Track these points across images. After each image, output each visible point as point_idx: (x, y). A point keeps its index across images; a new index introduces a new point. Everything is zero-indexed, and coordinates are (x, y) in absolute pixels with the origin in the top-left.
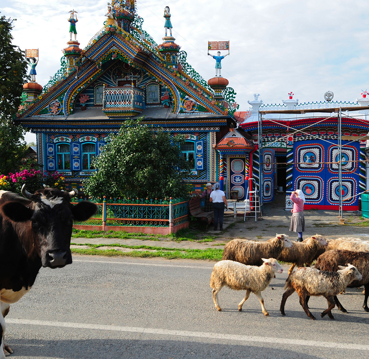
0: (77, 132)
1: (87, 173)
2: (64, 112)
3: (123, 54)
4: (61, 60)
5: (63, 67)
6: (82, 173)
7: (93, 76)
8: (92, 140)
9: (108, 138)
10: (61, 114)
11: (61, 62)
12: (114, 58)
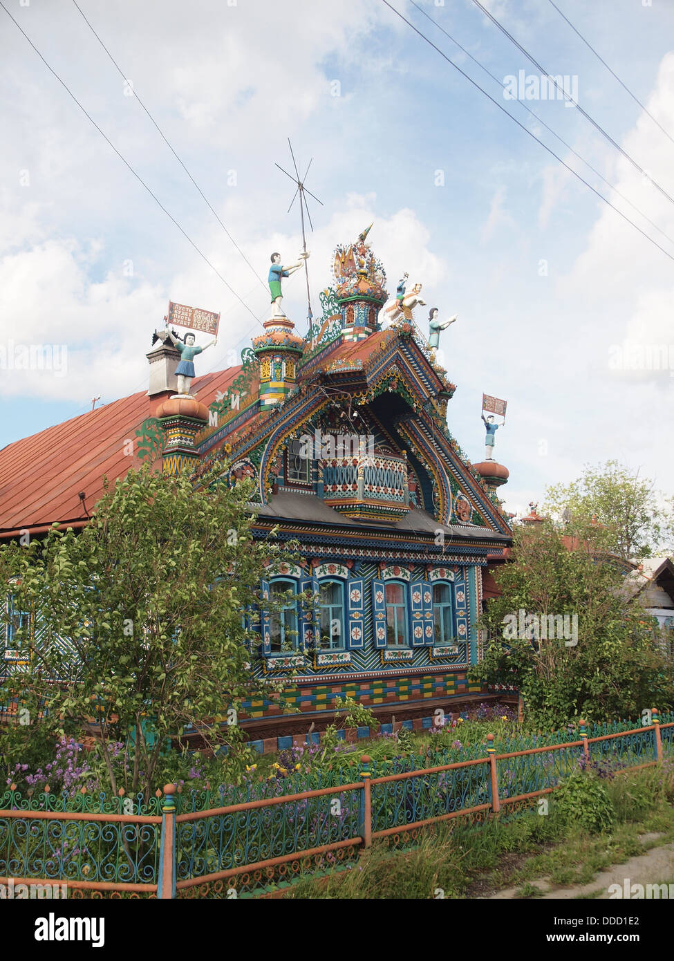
1: (283, 661)
2: (261, 494)
3: (407, 386)
4: (242, 357)
7: (313, 413)
8: (292, 573)
9: (323, 569)
10: (256, 499)
11: (243, 361)
12: (393, 388)
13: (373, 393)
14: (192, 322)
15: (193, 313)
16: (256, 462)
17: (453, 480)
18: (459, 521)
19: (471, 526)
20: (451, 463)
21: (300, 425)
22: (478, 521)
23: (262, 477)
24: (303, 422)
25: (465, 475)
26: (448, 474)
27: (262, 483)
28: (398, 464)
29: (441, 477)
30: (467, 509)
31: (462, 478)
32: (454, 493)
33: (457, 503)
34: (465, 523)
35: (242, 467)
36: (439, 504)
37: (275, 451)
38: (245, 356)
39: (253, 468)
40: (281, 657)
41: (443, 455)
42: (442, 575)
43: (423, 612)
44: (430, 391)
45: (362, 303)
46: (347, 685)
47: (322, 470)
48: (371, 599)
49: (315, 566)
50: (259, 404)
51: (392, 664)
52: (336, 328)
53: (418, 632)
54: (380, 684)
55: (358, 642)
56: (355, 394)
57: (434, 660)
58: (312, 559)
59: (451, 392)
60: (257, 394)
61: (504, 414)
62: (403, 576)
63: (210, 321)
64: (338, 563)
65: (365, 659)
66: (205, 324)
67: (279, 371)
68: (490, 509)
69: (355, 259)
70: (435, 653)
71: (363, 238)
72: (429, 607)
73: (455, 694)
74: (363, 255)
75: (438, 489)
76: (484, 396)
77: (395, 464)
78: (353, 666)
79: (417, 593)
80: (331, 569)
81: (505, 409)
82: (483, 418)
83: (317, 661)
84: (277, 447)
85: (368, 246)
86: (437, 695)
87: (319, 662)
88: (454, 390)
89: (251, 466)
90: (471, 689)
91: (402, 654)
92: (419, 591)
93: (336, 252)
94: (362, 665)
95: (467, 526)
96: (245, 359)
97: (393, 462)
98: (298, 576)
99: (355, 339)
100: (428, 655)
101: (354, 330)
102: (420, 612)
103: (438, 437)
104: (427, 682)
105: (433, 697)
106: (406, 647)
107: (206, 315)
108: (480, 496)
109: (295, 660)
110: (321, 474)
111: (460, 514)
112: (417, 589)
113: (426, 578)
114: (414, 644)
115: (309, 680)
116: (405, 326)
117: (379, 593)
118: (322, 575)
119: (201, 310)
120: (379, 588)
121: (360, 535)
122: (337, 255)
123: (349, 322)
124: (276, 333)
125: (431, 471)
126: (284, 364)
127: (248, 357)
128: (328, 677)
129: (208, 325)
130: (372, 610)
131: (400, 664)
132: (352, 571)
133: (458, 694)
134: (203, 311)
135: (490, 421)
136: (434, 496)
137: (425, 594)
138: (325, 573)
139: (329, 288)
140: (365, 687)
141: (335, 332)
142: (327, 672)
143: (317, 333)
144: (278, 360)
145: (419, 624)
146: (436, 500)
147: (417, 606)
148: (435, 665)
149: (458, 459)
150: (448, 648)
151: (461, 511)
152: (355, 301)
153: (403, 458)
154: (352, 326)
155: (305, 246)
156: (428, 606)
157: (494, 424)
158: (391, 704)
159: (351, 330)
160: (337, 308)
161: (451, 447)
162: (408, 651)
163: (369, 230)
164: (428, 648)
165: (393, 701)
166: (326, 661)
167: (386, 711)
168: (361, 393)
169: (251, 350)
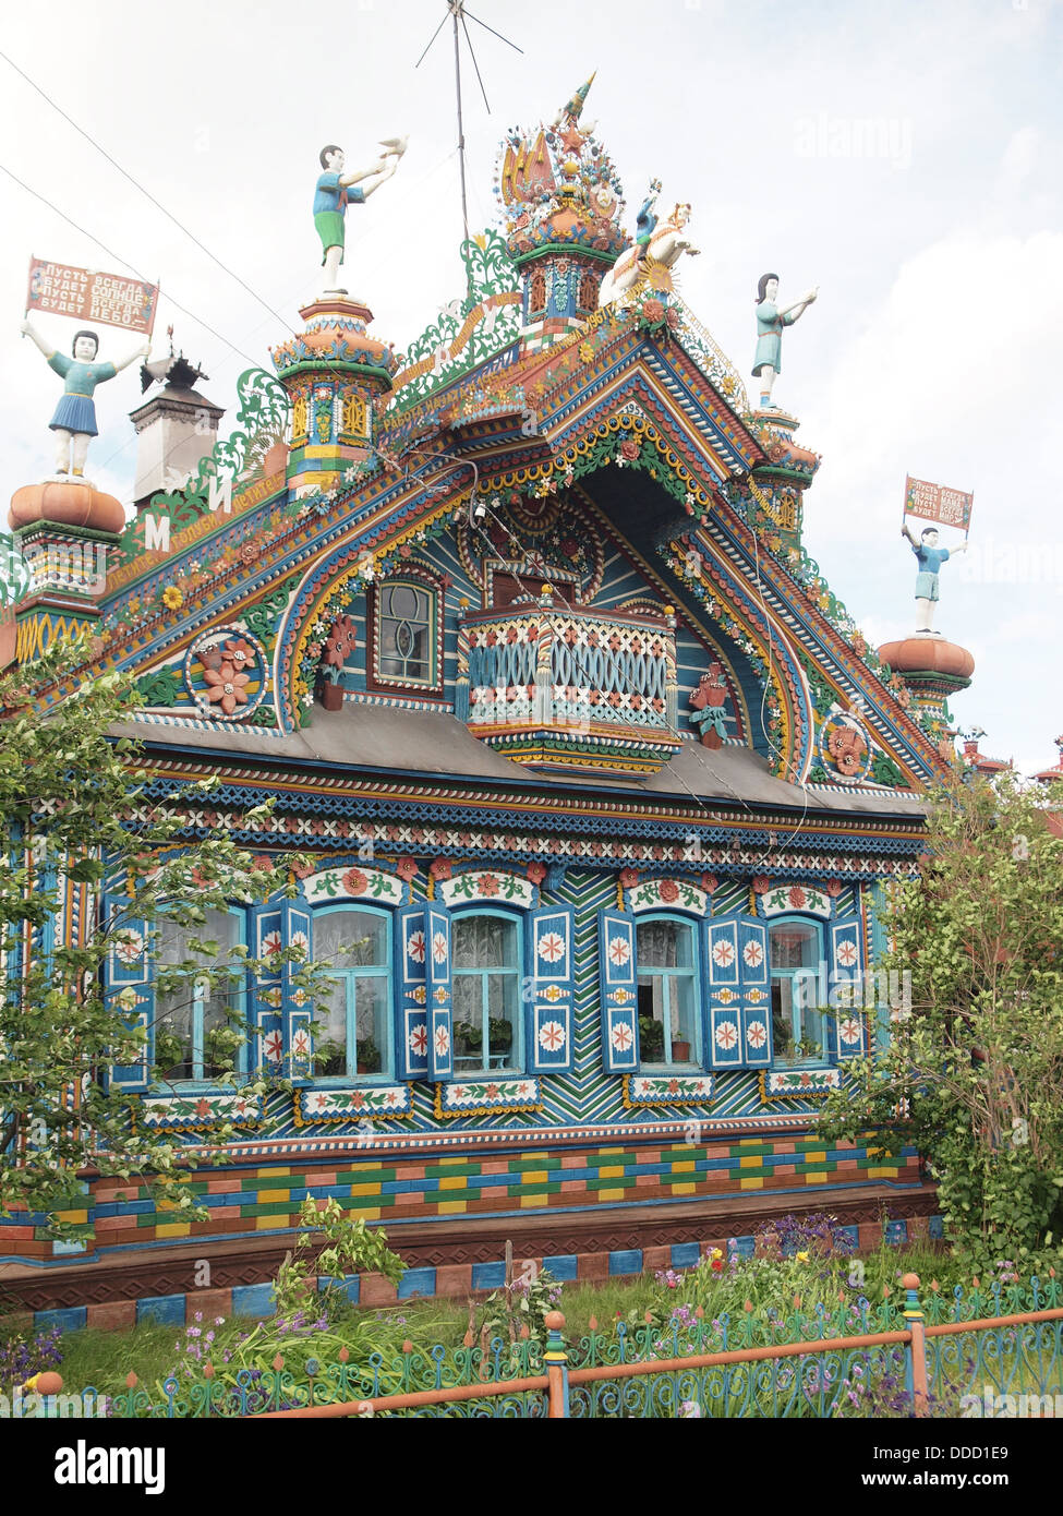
0: (293, 838)
1: (347, 1099)
2: (276, 708)
3: (668, 452)
4: (240, 388)
5: (246, 432)
6: (321, 1101)
7: (429, 520)
8: (377, 893)
9: (464, 884)
10: (262, 719)
11: (243, 399)
12: (627, 458)
13: (569, 469)
14: (88, 304)
15: (90, 284)
16: (264, 631)
17: (817, 678)
18: (834, 774)
19: (867, 788)
20: (812, 639)
21: (392, 546)
22: (889, 776)
23: (280, 667)
24: (401, 539)
25: (850, 666)
26: (805, 665)
27: (280, 682)
28: (652, 640)
29: (788, 672)
30: (856, 749)
31: (842, 674)
32: (822, 710)
33: (827, 733)
34: (852, 781)
35: (224, 646)
36: (781, 736)
37: (320, 607)
38: (249, 387)
39: (254, 647)
40: (344, 1088)
41: (790, 619)
42: (796, 901)
43: (742, 989)
44: (728, 464)
45: (562, 261)
46: (525, 1157)
47: (466, 654)
48: (596, 958)
49: (439, 876)
50: (285, 497)
51: (653, 1108)
52: (504, 324)
53: (725, 1036)
54: (619, 1156)
55: (558, 1056)
56: (527, 473)
57: (773, 1102)
58: (431, 861)
59: (806, 470)
60: (282, 477)
61: (965, 524)
62: (687, 903)
63: (135, 301)
64: (506, 872)
65: (579, 1096)
66: (121, 309)
67: (327, 419)
68: (919, 748)
69: (553, 161)
70: (774, 1086)
71: (574, 111)
72: (760, 977)
73: (830, 1181)
74: (575, 149)
75: (779, 700)
76: (910, 481)
77: (641, 638)
78: (544, 1111)
79: (723, 944)
80: (485, 884)
81: (967, 512)
82: (906, 533)
83: (444, 1098)
84: (326, 598)
85: (589, 128)
86: (775, 1184)
87: (449, 1102)
88: (815, 465)
89: (249, 642)
90: (873, 1173)
91: (682, 1085)
92: (730, 939)
93: (506, 146)
94: (568, 1108)
95: (856, 786)
96: (247, 394)
97: (636, 633)
98: (395, 901)
99: (546, 346)
100: (756, 1091)
101: (545, 327)
102: (733, 988)
103: (773, 576)
104: (751, 1152)
105: (766, 1187)
106: (695, 1070)
107: (125, 288)
108: (891, 715)
109: (383, 1096)
110: (464, 663)
111: (836, 758)
112: (725, 933)
113: (753, 910)
114: (715, 1064)
115: (421, 1143)
116: (649, 307)
117: (619, 941)
118: (462, 898)
119: (109, 276)
120: (618, 930)
121: (555, 805)
122: (510, 151)
123: (536, 309)
124: (322, 332)
125: (760, 658)
126: (339, 404)
127: (257, 389)
128: (475, 1137)
129: (127, 313)
130: (599, 982)
131: (679, 1108)
132: (543, 889)
133: (838, 1182)
134: (116, 277)
135: (927, 542)
136: (768, 718)
137: (749, 946)
138: (469, 894)
139: (487, 231)
140: (573, 1162)
141: (501, 334)
142: (473, 1126)
143: (450, 335)
144: (323, 393)
145: (731, 1017)
146: (774, 727)
147: (724, 973)
148: (774, 1112)
149: (828, 629)
150: (810, 1073)
151: (839, 753)
152: (546, 257)
153: (665, 623)
154: (542, 317)
155: (462, 146)
156: (756, 973)
157: (938, 547)
158: (647, 1202)
159: (539, 326)
160: (509, 277)
161: (809, 601)
162: (698, 1080)
163: (587, 90)
164: (756, 1072)
165: (656, 1196)
166: (467, 1101)
167: (626, 1219)
168: (540, 469)
169: (266, 374)
